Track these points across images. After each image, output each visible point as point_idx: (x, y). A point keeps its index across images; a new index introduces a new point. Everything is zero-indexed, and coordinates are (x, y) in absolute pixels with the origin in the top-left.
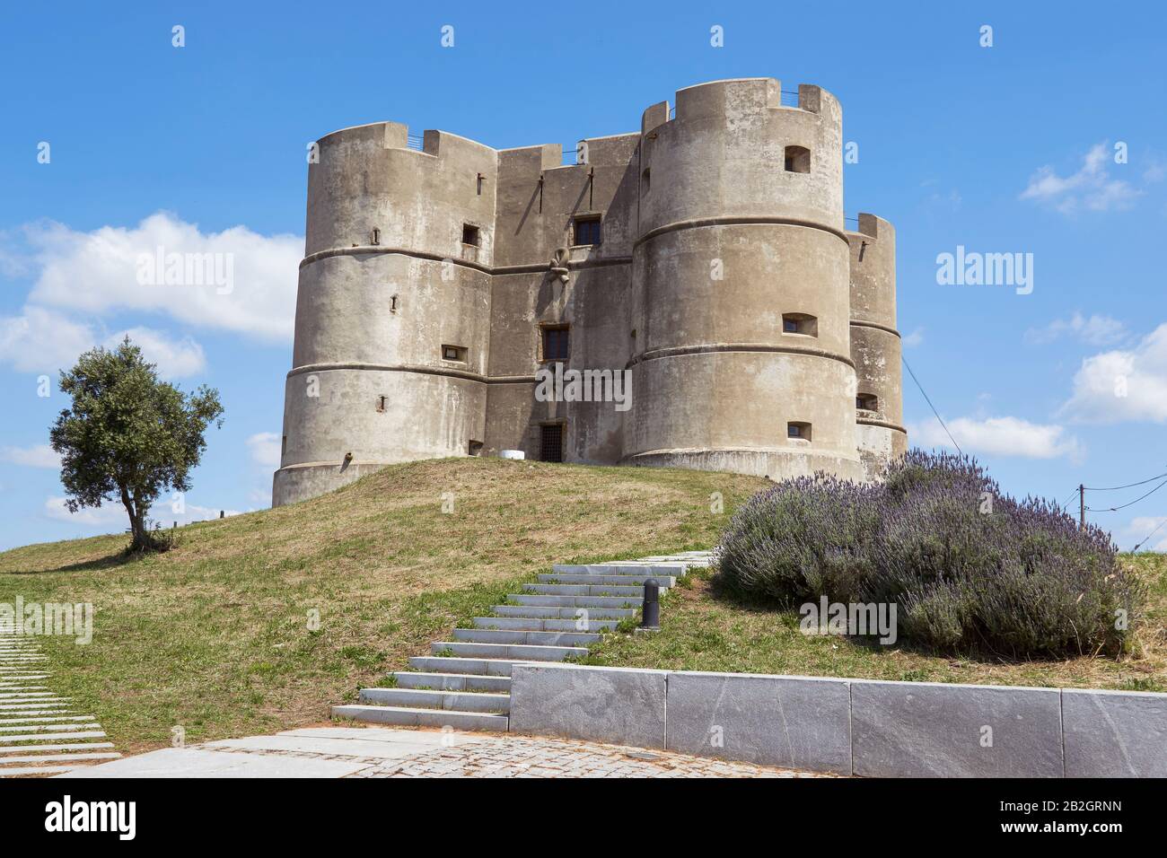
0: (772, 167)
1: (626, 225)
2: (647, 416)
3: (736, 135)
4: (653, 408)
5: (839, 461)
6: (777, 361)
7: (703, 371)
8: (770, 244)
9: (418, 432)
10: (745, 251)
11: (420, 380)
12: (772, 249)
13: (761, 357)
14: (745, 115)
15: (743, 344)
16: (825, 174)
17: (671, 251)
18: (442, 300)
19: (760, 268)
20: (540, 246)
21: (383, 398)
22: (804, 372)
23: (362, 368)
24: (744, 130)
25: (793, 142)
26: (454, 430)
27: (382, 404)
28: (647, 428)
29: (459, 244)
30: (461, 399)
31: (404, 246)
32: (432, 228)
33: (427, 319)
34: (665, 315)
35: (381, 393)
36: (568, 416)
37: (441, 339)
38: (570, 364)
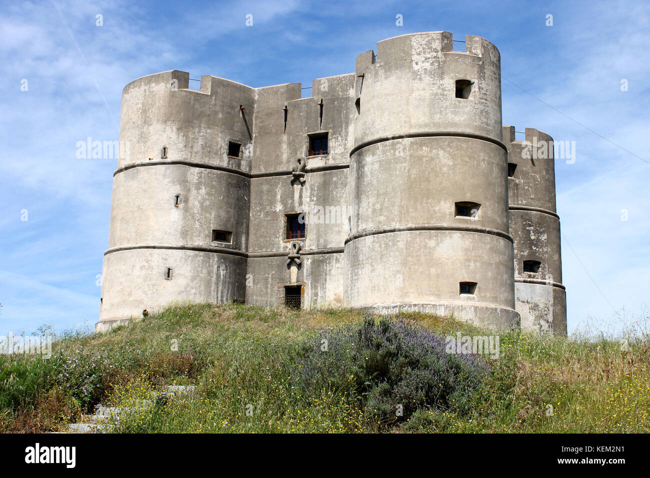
0: (446, 96)
1: (346, 140)
2: (358, 279)
3: (419, 73)
4: (362, 274)
5: (499, 310)
6: (451, 237)
7: (397, 246)
8: (445, 151)
9: (195, 294)
10: (429, 157)
11: (197, 256)
12: (447, 155)
13: (439, 235)
14: (426, 59)
15: (426, 225)
16: (486, 100)
17: (374, 157)
18: (213, 197)
19: (438, 169)
20: (285, 156)
21: (169, 269)
22: (472, 244)
23: (154, 247)
24: (425, 69)
25: (461, 77)
26: (222, 293)
27: (169, 273)
28: (358, 288)
29: (225, 157)
30: (227, 269)
31: (185, 159)
32: (206, 146)
33: (201, 211)
34: (371, 205)
35: (167, 266)
36: (305, 281)
37: (212, 225)
38: (306, 242)
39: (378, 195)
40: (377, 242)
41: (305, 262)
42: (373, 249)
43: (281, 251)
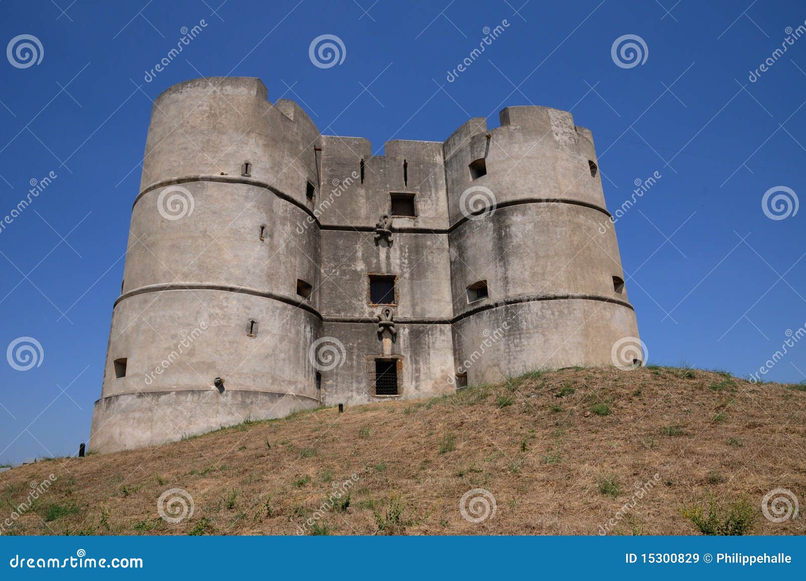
0: (585, 171)
1: (437, 205)
2: (520, 351)
3: (561, 144)
4: (528, 345)
7: (574, 314)
9: (284, 360)
10: (586, 226)
11: (285, 308)
13: (611, 307)
14: (564, 132)
17: (525, 218)
18: (297, 239)
20: (363, 211)
21: (253, 322)
23: (232, 289)
24: (565, 142)
25: (591, 158)
27: (252, 328)
29: (305, 195)
31: (270, 183)
33: (287, 252)
34: (527, 267)
35: (251, 317)
36: (402, 353)
37: (297, 273)
38: (399, 309)
39: (538, 258)
40: (547, 309)
41: (401, 331)
42: (544, 317)
43: (366, 316)
